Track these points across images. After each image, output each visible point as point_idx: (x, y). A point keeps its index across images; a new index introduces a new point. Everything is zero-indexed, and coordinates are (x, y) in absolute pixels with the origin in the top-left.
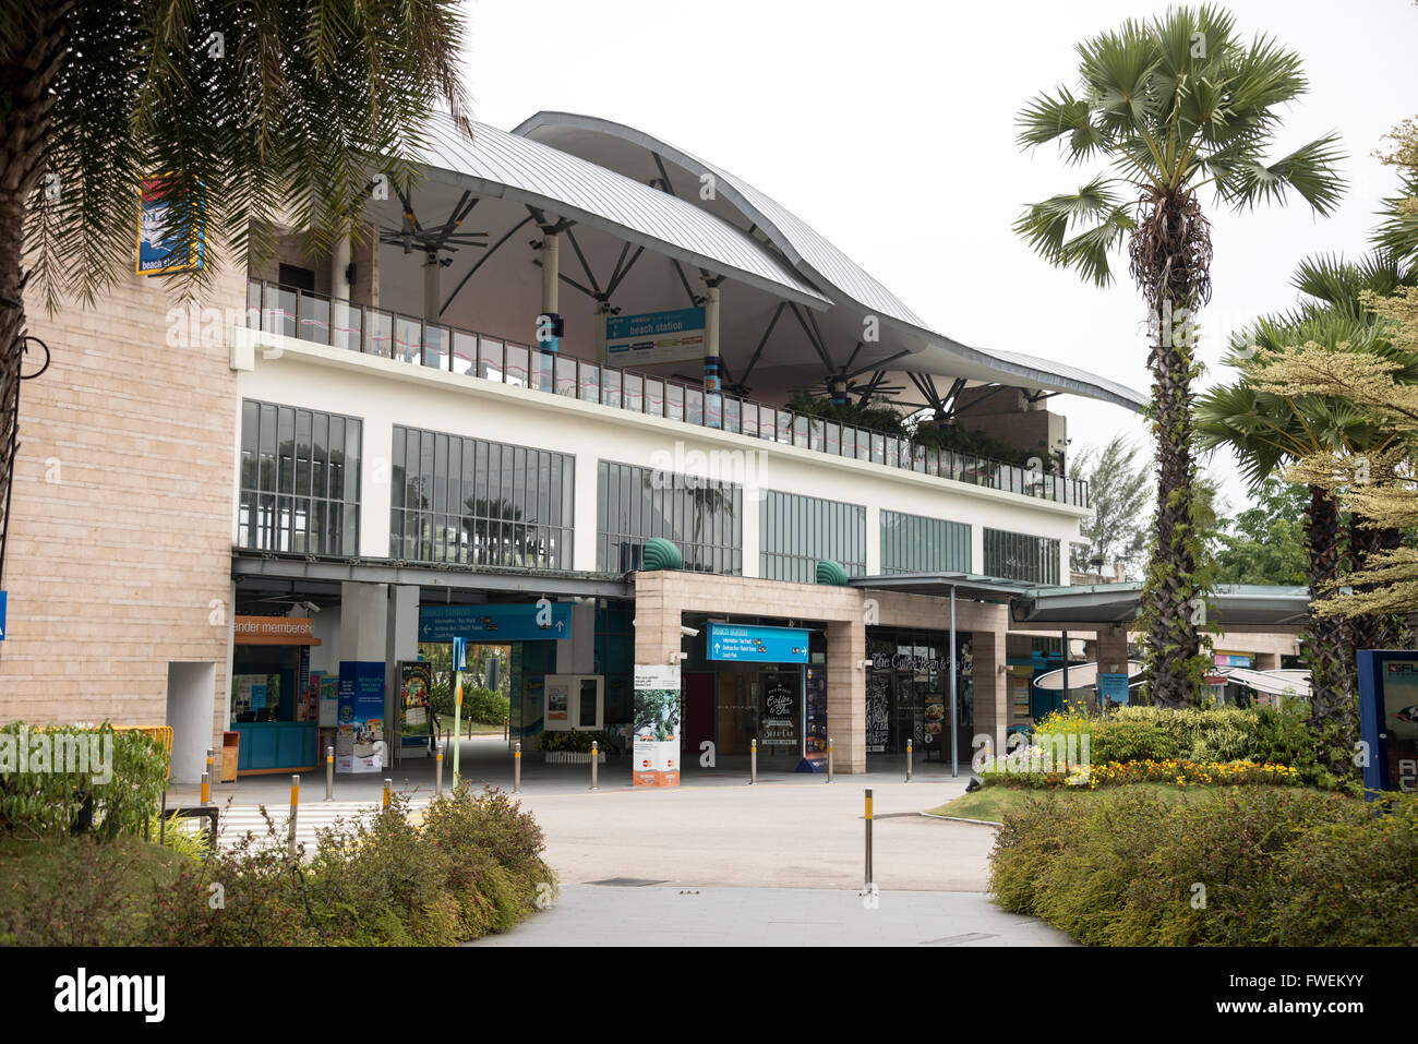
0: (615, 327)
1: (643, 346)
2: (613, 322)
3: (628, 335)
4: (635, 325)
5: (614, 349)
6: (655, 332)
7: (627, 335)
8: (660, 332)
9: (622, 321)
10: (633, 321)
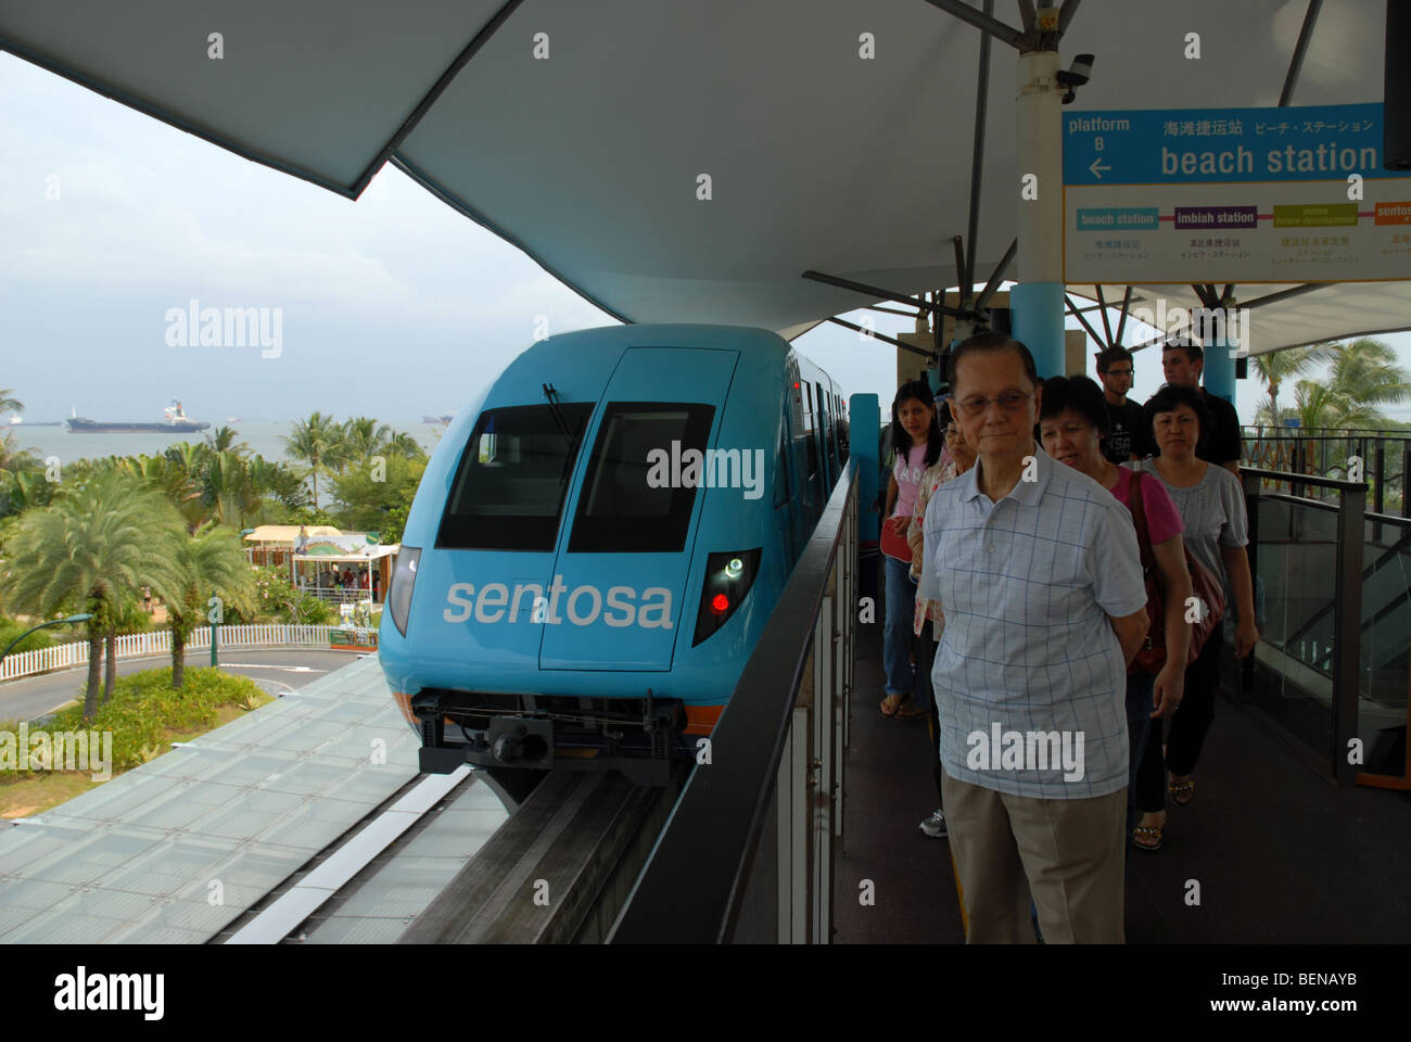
0: (1099, 144)
1: (1216, 217)
2: (1086, 127)
3: (1153, 176)
4: (1180, 145)
5: (1088, 219)
6: (1261, 174)
7: (1150, 174)
8: (1284, 176)
9: (1124, 124)
10: (1171, 128)
